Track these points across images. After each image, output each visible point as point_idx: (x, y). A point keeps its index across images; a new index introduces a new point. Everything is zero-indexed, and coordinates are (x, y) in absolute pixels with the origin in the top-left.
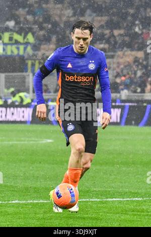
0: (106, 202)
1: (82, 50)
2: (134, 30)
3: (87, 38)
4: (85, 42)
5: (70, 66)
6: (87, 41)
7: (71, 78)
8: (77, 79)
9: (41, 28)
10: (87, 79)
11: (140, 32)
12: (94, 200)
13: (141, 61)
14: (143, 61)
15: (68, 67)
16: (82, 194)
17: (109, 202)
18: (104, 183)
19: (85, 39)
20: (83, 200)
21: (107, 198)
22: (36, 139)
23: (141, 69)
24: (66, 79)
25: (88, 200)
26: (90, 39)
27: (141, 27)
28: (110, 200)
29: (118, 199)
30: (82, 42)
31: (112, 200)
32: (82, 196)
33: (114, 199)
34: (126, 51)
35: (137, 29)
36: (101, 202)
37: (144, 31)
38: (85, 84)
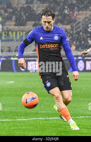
0: (48, 120)
1: (48, 29)
2: (64, 12)
3: (51, 22)
4: (49, 24)
5: (41, 38)
6: (51, 23)
7: (43, 46)
8: (47, 46)
9: (6, 12)
10: (54, 46)
11: (68, 13)
12: (41, 119)
13: (69, 31)
14: (70, 31)
15: (41, 39)
16: (33, 115)
17: (50, 120)
18: (47, 108)
19: (49, 22)
20: (34, 119)
21: (49, 117)
22: (4, 81)
23: (69, 37)
24: (41, 48)
25: (37, 119)
26: (53, 22)
27: (68, 10)
28: (51, 118)
29: (56, 118)
30: (47, 24)
31: (52, 118)
32: (33, 116)
33: (54, 118)
34: (59, 25)
35: (66, 12)
36: (45, 120)
37: (71, 12)
38: (53, 49)
